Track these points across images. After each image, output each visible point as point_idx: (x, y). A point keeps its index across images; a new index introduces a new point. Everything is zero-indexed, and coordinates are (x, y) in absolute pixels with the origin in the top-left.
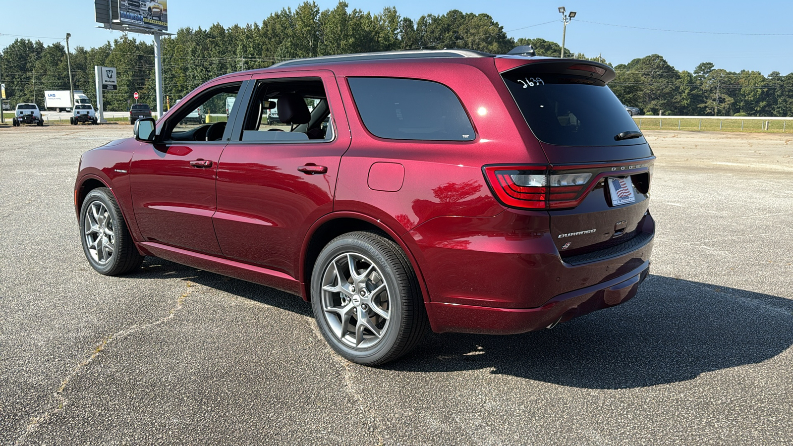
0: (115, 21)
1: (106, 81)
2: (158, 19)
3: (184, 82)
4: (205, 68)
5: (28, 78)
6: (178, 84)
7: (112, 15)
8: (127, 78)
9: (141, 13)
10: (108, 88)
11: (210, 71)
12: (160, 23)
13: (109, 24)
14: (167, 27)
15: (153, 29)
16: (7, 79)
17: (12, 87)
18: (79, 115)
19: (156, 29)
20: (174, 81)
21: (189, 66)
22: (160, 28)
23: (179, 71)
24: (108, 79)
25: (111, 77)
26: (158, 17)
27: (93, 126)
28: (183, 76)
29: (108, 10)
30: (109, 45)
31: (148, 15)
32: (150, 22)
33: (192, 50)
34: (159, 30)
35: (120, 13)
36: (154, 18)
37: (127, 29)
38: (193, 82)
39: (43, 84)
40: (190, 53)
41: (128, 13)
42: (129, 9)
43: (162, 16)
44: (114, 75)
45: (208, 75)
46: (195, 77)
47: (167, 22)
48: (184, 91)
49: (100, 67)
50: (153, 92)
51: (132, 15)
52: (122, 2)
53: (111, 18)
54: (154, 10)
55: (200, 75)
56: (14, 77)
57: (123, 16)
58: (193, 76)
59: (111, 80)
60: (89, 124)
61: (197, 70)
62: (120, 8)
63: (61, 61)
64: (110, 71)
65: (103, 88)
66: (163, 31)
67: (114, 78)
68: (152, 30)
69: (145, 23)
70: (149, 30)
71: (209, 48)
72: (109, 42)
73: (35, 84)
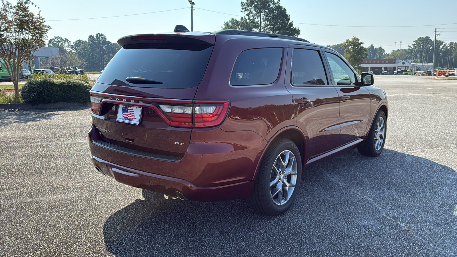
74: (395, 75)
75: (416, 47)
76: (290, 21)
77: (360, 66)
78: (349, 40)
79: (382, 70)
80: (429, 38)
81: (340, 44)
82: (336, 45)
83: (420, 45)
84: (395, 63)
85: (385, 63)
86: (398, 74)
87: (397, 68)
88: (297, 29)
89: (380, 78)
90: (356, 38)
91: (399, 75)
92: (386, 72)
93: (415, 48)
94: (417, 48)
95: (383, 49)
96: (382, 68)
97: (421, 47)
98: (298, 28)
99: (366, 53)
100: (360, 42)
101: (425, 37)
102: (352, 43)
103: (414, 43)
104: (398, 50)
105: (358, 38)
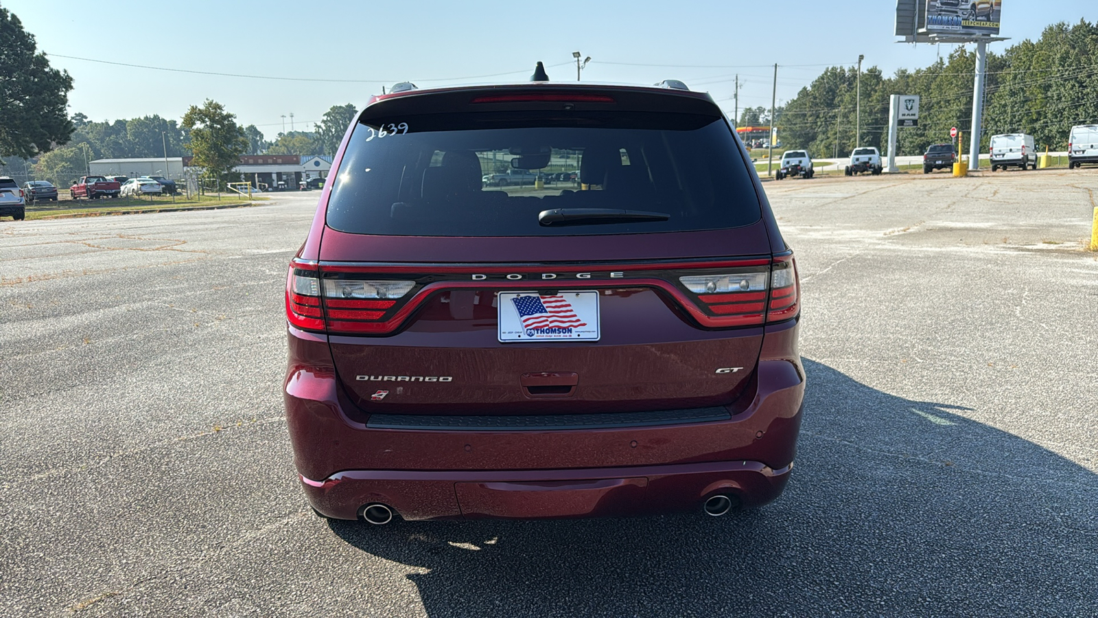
0: (921, 31)
1: (904, 115)
2: (985, 19)
3: (1042, 107)
4: (1078, 82)
5: (835, 117)
6: (1033, 110)
7: (918, 23)
8: (958, 108)
9: (960, 13)
10: (905, 124)
11: (1086, 87)
12: (988, 24)
13: (912, 36)
14: (999, 29)
15: (974, 34)
16: (810, 119)
17: (815, 129)
18: (857, 163)
19: (978, 34)
20: (1027, 107)
21: (1052, 82)
22: (985, 32)
23: (1036, 91)
24: (907, 112)
25: (911, 108)
26: (985, 16)
27: (875, 177)
28: (1042, 98)
29: (914, 17)
30: (942, 63)
31: (969, 16)
32: (972, 25)
33: (1061, 57)
34: (983, 35)
35: (928, 18)
36: (978, 18)
37: (937, 39)
38: (1057, 105)
39: (851, 122)
40: (1057, 62)
41: (939, 17)
42: (941, 11)
43: (993, 15)
44: (916, 105)
45: (1082, 93)
46: (1061, 98)
47: (999, 22)
48: (1040, 120)
49: (897, 96)
50: (992, 125)
51: (945, 18)
52: (932, 3)
53: (916, 27)
54: (980, 6)
55: (1069, 94)
56: (818, 117)
57: (931, 22)
58: (1058, 96)
59: (911, 112)
60: (868, 175)
61: (1065, 87)
62: (928, 11)
63: (876, 91)
64: (910, 101)
65: (898, 125)
66: (992, 36)
67: (916, 110)
68: (973, 36)
69: (964, 27)
70: (969, 36)
71: (1090, 50)
72: (941, 59)
73: (841, 123)
74: (304, 190)
75: (329, 126)
76: (37, 53)
77: (233, 170)
78: (196, 107)
79: (274, 180)
80: (355, 107)
81: (152, 117)
82: (142, 118)
83: (339, 123)
84: (297, 163)
85: (275, 163)
86: (308, 188)
87: (304, 175)
88: (62, 73)
89: (291, 197)
90: (214, 102)
91: (310, 189)
92: (281, 185)
93: (328, 129)
94: (333, 130)
95: (258, 130)
96: (270, 174)
97: (342, 127)
98: (65, 71)
99: (243, 141)
100: (225, 113)
101: (347, 106)
102: (206, 116)
103: (325, 119)
104: (291, 134)
105: (220, 103)
